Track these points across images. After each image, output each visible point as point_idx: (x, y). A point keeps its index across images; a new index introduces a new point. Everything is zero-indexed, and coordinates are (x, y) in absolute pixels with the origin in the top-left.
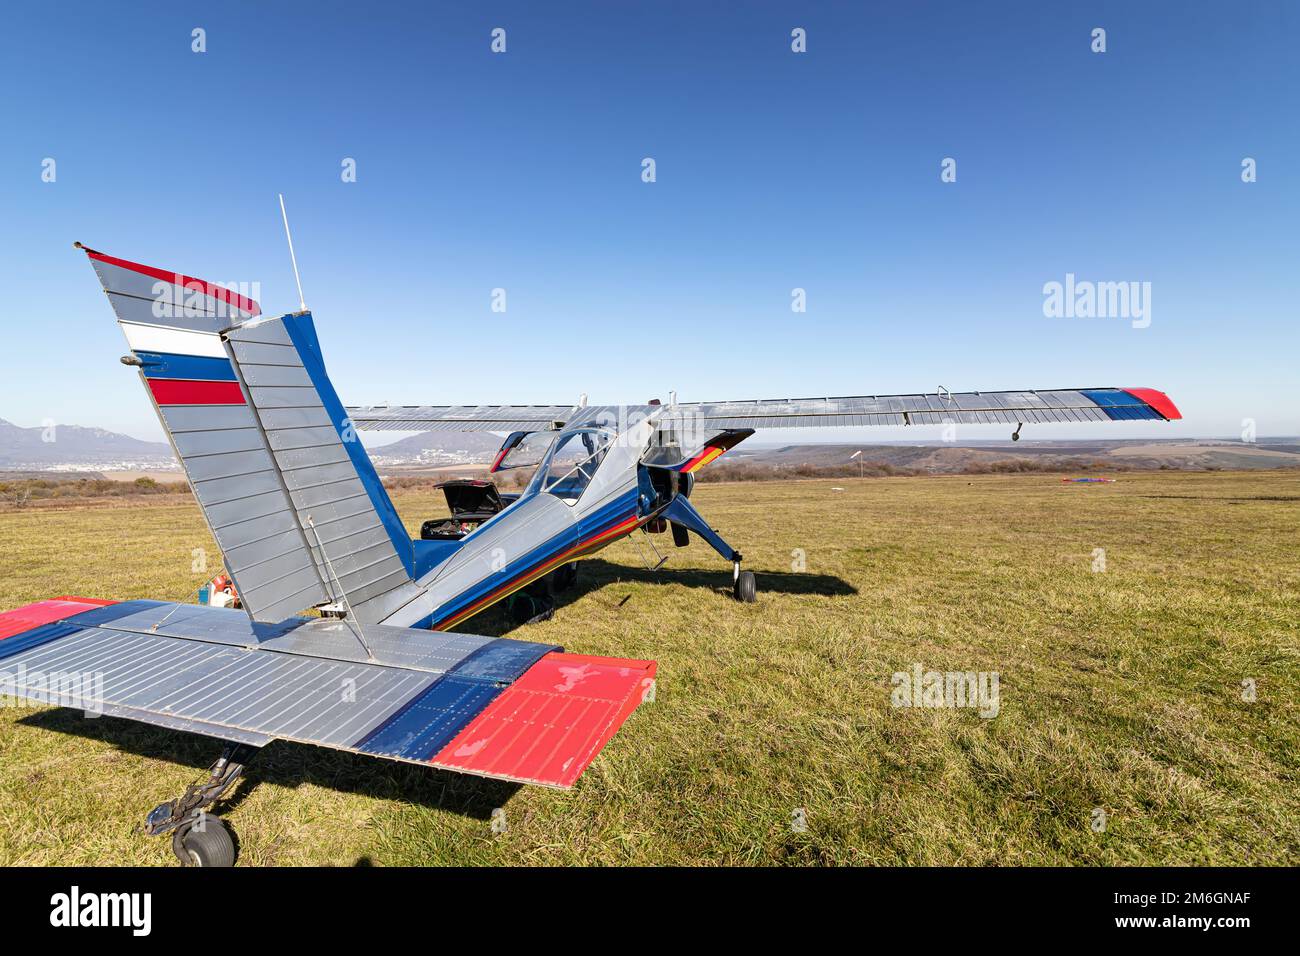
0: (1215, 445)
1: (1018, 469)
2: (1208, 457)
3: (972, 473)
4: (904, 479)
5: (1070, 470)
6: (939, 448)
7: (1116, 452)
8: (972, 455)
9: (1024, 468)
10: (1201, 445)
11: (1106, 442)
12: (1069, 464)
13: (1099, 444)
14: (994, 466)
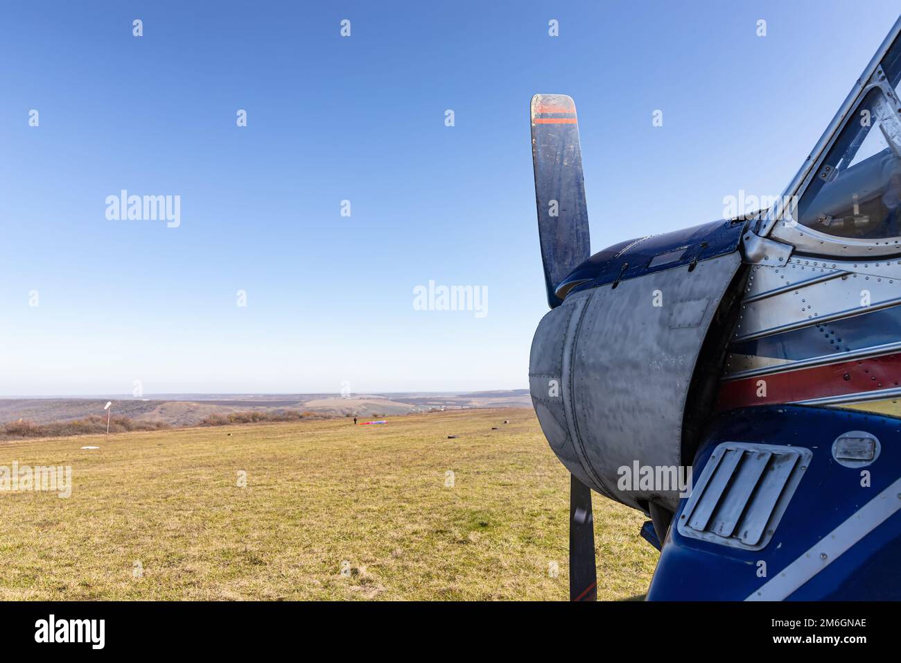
0: (368, 399)
1: (251, 420)
2: (364, 407)
3: (213, 425)
4: (147, 434)
5: (291, 419)
6: (164, 402)
7: (309, 404)
8: (197, 408)
9: (255, 418)
10: (361, 399)
11: (302, 396)
12: (290, 413)
13: (297, 397)
14: (229, 417)
